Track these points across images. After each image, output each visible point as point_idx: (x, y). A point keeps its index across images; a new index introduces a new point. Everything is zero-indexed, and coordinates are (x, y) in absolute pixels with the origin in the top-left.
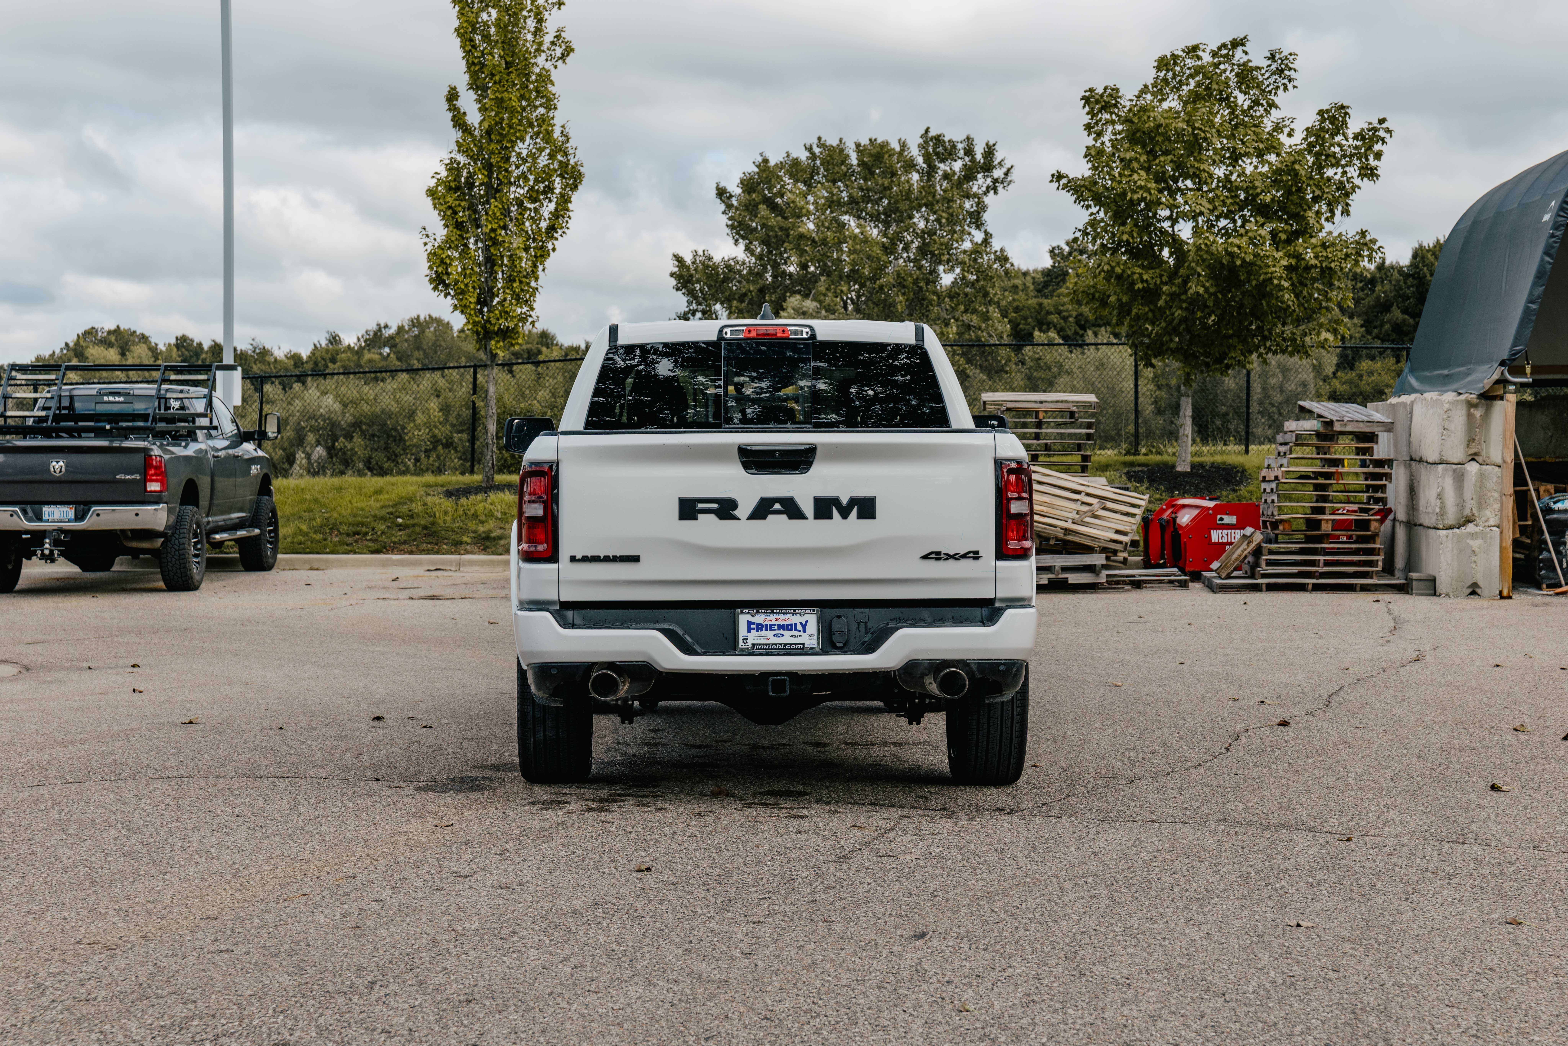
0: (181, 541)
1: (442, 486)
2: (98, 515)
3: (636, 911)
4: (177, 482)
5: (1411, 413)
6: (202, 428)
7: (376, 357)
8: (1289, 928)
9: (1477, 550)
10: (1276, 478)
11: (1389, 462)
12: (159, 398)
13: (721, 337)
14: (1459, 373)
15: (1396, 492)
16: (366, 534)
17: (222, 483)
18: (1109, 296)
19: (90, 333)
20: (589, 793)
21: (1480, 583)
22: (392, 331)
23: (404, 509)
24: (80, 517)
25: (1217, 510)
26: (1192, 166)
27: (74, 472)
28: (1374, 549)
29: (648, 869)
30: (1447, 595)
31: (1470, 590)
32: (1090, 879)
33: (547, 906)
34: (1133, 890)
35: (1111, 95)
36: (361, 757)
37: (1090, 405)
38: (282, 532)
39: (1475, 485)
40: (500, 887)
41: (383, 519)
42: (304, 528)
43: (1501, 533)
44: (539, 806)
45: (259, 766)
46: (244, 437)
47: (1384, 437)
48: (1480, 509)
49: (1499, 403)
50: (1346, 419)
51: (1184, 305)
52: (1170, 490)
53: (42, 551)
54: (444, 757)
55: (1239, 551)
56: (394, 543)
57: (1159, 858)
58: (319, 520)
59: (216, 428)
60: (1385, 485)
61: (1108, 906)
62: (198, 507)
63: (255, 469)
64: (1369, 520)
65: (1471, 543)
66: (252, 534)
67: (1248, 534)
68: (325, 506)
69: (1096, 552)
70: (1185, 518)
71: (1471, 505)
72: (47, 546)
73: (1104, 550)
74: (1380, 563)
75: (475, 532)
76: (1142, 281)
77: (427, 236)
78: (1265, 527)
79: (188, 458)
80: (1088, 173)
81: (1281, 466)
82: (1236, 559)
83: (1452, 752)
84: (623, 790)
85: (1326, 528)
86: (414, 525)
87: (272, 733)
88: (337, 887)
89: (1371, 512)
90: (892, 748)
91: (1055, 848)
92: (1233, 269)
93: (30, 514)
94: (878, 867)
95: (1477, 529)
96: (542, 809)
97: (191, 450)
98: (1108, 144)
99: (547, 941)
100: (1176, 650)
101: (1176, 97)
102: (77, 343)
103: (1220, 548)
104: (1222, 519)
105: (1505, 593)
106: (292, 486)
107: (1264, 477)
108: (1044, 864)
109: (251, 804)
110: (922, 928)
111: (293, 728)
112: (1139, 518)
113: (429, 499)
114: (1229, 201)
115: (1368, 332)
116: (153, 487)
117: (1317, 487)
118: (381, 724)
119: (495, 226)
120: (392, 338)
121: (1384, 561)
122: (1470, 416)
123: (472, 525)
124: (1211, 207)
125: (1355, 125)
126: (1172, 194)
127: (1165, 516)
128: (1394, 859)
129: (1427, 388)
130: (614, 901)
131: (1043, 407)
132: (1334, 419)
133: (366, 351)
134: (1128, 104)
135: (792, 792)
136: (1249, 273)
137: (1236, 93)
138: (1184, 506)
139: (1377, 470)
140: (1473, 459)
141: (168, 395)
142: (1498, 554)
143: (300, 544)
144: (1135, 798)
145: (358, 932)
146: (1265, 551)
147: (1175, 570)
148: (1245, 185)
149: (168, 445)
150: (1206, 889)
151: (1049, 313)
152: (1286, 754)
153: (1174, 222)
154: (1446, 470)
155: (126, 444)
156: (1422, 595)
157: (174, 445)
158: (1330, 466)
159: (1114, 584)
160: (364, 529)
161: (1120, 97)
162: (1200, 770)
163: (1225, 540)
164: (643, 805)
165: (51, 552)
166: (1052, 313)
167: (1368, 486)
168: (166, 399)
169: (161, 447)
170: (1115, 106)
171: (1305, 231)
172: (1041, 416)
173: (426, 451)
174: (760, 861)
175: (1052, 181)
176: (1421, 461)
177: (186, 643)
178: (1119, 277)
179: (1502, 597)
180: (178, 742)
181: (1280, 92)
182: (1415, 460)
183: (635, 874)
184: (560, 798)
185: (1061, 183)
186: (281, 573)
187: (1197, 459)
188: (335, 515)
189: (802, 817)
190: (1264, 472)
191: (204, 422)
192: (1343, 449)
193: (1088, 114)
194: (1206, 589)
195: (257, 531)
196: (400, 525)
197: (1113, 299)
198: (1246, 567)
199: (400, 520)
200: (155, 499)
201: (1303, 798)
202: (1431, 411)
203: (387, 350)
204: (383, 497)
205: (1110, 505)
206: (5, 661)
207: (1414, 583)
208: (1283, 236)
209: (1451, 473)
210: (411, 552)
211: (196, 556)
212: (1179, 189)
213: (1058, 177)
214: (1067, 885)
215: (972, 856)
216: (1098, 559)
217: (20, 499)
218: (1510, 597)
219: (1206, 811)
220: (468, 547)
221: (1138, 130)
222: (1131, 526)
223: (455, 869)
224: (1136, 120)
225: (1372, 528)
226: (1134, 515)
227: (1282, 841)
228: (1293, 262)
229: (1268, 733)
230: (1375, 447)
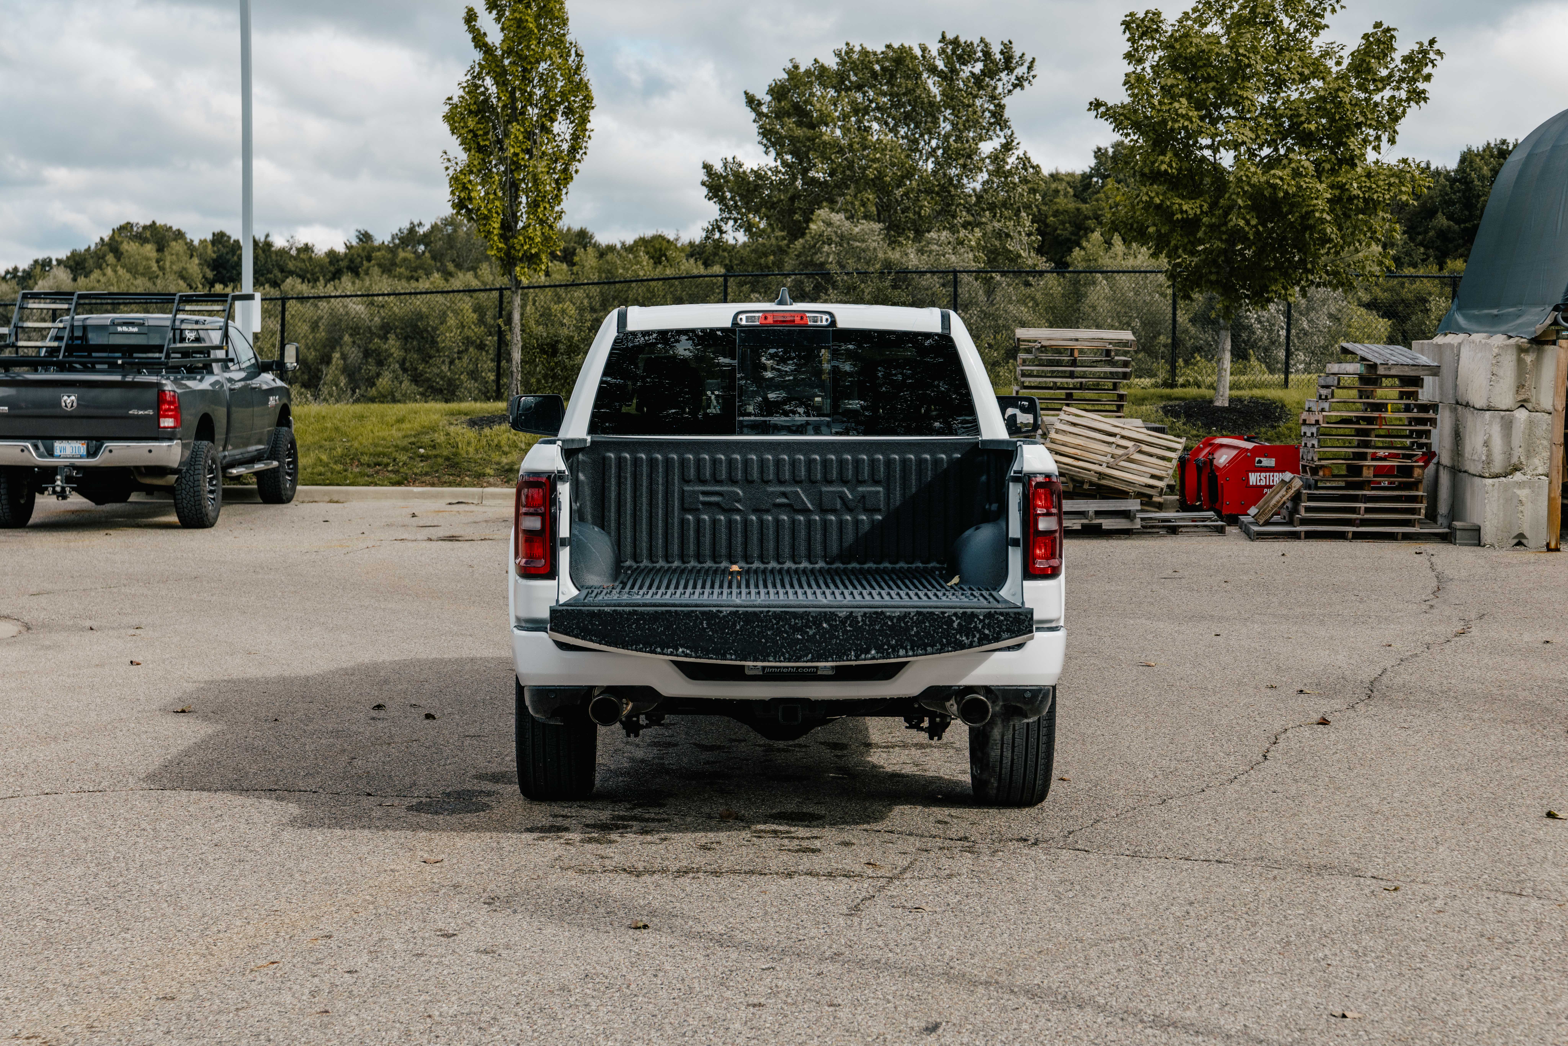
0: (196, 477)
1: (466, 414)
2: (111, 451)
3: (628, 987)
4: (191, 418)
5: (1458, 355)
6: (217, 361)
7: (411, 256)
8: (1333, 1020)
9: (1524, 499)
10: (1317, 422)
11: (1435, 407)
12: (174, 329)
13: (735, 323)
14: (1509, 314)
15: (1441, 435)
16: (387, 465)
17: (239, 414)
18: (1148, 227)
19: (126, 228)
20: (591, 814)
21: (1527, 534)
22: (426, 228)
23: (426, 439)
24: (92, 453)
25: (1256, 452)
26: (1235, 94)
27: (87, 407)
28: (1417, 496)
29: (645, 927)
30: (1492, 545)
31: (1516, 541)
32: (1117, 945)
33: (534, 979)
34: (1164, 961)
35: (1152, 20)
36: (355, 762)
37: (1126, 344)
38: (302, 461)
39: (1524, 433)
40: (486, 952)
41: (405, 449)
42: (324, 458)
43: (1550, 483)
44: (536, 835)
45: (247, 773)
46: (261, 368)
47: (1429, 381)
48: (1528, 457)
49: (1550, 349)
50: (1391, 362)
51: (1224, 237)
52: (1207, 426)
53: (54, 488)
54: (442, 762)
55: (1277, 498)
56: (416, 474)
57: (1192, 914)
58: (339, 450)
59: (232, 360)
60: (1430, 431)
61: (1137, 984)
62: (213, 442)
63: (273, 401)
64: (1413, 467)
65: (1518, 492)
66: (271, 467)
67: (1287, 480)
68: (345, 434)
69: (1131, 497)
70: (1223, 458)
71: (1518, 454)
72: (59, 483)
73: (1139, 495)
74: (1423, 511)
75: (498, 463)
76: (1182, 212)
77: (449, 160)
78: (1305, 471)
79: (203, 392)
80: (1127, 100)
81: (1323, 410)
82: (1275, 506)
83: (1503, 762)
84: (627, 810)
85: (1368, 474)
86: (436, 456)
87: (267, 725)
88: (311, 950)
89: (1415, 459)
90: (913, 751)
91: (1081, 899)
92: (1275, 203)
93: (42, 449)
94: (891, 923)
95: (1524, 478)
96: (539, 839)
97: (205, 384)
98: (1149, 70)
99: (530, 1033)
100: (1212, 616)
101: (1219, 21)
102: (112, 238)
103: (1258, 492)
104: (1260, 462)
105: (1553, 545)
106: (313, 414)
107: (1304, 420)
108: (1069, 922)
109: (232, 830)
110: (935, 1018)
111: (288, 719)
112: (1175, 463)
113: (452, 429)
114: (1272, 130)
115: (1412, 239)
116: (167, 423)
117: (1359, 432)
118: (382, 714)
119: (518, 150)
120: (425, 235)
121: (1427, 508)
122: (1520, 362)
123: (495, 457)
124: (1254, 137)
125: (1403, 47)
126: (1214, 122)
127: (1202, 456)
128: (1445, 918)
129: (1474, 327)
130: (606, 972)
131: (1078, 345)
132: (1378, 362)
133: (400, 250)
134: (1170, 29)
135: (805, 814)
136: (1292, 205)
137: (1282, 17)
138: (1222, 446)
139: (1422, 415)
140: (1522, 406)
141: (183, 326)
142: (1546, 503)
143: (320, 474)
144: (1167, 825)
145: (325, 1019)
146: (1304, 497)
147: (1210, 514)
148: (1290, 113)
149: (182, 379)
150: (1243, 960)
151: (1087, 218)
152: (1327, 765)
153: (1216, 150)
154: (1493, 417)
155: (139, 378)
156: (1466, 545)
157: (189, 379)
158: (1372, 411)
159: (1149, 530)
160: (385, 460)
161: (1161, 22)
162: (1236, 786)
163: (1263, 483)
164: (647, 832)
165: (63, 489)
166: (1090, 218)
167: (1411, 431)
168: (182, 331)
169: (175, 381)
170: (1156, 31)
171: (1351, 161)
172: (1076, 354)
173: (459, 352)
174: (766, 913)
175: (1089, 110)
176: (1467, 405)
177: (195, 596)
178: (1158, 207)
179: (1549, 549)
180: (167, 738)
181: (1328, 14)
182: (1461, 404)
183: (631, 932)
184: (559, 822)
185: (1100, 111)
186: (301, 506)
187: (1236, 393)
188: (356, 444)
189: (813, 851)
190: (1304, 416)
191: (221, 354)
192: (1388, 393)
193: (1128, 40)
194: (1243, 535)
195: (275, 464)
196: (422, 456)
197: (1152, 230)
198: (1284, 512)
199: (422, 451)
200: (169, 436)
201: (1346, 826)
202: (1479, 355)
203: (422, 248)
204: (406, 426)
205: (1145, 448)
206: (7, 617)
207: (1458, 532)
208: (1327, 166)
209: (1498, 420)
210: (433, 485)
211: (211, 492)
212: (1221, 117)
213: (1096, 105)
214: (1093, 953)
215: (992, 909)
216: (1133, 505)
217: (32, 434)
218: (1557, 550)
219: (1242, 845)
220: (491, 480)
221: (1180, 56)
222: (1168, 470)
223: (440, 925)
224: (1177, 46)
225: (1415, 475)
226: (1169, 460)
227: (1324, 890)
228: (1337, 192)
229: (1307, 734)
230: (1420, 391)
